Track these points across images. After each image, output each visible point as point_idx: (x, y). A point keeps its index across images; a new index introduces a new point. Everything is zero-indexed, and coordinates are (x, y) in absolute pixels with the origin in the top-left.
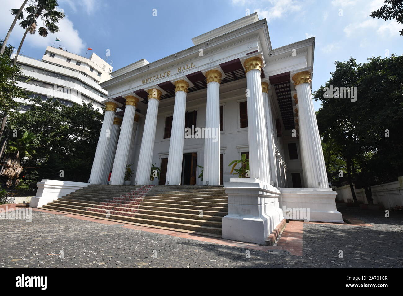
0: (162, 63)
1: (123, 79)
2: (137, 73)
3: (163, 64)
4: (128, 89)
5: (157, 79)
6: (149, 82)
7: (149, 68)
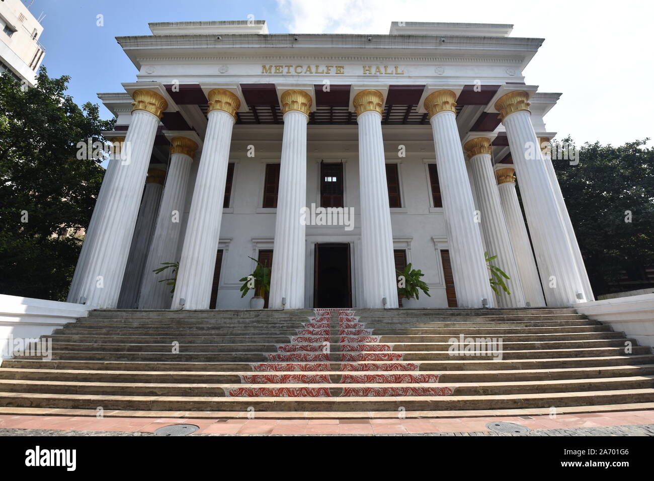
0: (332, 44)
1: (206, 46)
2: (257, 43)
3: (334, 46)
4: (218, 73)
5: (308, 74)
6: (284, 73)
7: (293, 43)
